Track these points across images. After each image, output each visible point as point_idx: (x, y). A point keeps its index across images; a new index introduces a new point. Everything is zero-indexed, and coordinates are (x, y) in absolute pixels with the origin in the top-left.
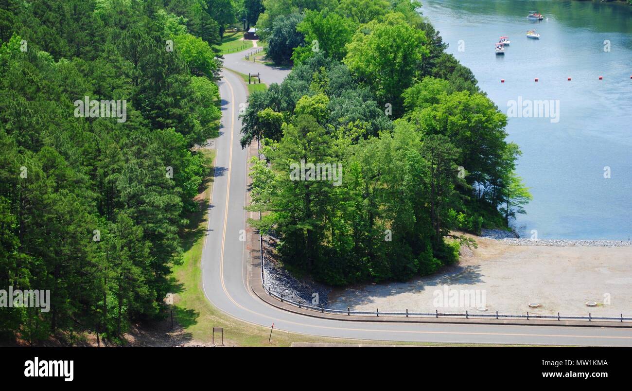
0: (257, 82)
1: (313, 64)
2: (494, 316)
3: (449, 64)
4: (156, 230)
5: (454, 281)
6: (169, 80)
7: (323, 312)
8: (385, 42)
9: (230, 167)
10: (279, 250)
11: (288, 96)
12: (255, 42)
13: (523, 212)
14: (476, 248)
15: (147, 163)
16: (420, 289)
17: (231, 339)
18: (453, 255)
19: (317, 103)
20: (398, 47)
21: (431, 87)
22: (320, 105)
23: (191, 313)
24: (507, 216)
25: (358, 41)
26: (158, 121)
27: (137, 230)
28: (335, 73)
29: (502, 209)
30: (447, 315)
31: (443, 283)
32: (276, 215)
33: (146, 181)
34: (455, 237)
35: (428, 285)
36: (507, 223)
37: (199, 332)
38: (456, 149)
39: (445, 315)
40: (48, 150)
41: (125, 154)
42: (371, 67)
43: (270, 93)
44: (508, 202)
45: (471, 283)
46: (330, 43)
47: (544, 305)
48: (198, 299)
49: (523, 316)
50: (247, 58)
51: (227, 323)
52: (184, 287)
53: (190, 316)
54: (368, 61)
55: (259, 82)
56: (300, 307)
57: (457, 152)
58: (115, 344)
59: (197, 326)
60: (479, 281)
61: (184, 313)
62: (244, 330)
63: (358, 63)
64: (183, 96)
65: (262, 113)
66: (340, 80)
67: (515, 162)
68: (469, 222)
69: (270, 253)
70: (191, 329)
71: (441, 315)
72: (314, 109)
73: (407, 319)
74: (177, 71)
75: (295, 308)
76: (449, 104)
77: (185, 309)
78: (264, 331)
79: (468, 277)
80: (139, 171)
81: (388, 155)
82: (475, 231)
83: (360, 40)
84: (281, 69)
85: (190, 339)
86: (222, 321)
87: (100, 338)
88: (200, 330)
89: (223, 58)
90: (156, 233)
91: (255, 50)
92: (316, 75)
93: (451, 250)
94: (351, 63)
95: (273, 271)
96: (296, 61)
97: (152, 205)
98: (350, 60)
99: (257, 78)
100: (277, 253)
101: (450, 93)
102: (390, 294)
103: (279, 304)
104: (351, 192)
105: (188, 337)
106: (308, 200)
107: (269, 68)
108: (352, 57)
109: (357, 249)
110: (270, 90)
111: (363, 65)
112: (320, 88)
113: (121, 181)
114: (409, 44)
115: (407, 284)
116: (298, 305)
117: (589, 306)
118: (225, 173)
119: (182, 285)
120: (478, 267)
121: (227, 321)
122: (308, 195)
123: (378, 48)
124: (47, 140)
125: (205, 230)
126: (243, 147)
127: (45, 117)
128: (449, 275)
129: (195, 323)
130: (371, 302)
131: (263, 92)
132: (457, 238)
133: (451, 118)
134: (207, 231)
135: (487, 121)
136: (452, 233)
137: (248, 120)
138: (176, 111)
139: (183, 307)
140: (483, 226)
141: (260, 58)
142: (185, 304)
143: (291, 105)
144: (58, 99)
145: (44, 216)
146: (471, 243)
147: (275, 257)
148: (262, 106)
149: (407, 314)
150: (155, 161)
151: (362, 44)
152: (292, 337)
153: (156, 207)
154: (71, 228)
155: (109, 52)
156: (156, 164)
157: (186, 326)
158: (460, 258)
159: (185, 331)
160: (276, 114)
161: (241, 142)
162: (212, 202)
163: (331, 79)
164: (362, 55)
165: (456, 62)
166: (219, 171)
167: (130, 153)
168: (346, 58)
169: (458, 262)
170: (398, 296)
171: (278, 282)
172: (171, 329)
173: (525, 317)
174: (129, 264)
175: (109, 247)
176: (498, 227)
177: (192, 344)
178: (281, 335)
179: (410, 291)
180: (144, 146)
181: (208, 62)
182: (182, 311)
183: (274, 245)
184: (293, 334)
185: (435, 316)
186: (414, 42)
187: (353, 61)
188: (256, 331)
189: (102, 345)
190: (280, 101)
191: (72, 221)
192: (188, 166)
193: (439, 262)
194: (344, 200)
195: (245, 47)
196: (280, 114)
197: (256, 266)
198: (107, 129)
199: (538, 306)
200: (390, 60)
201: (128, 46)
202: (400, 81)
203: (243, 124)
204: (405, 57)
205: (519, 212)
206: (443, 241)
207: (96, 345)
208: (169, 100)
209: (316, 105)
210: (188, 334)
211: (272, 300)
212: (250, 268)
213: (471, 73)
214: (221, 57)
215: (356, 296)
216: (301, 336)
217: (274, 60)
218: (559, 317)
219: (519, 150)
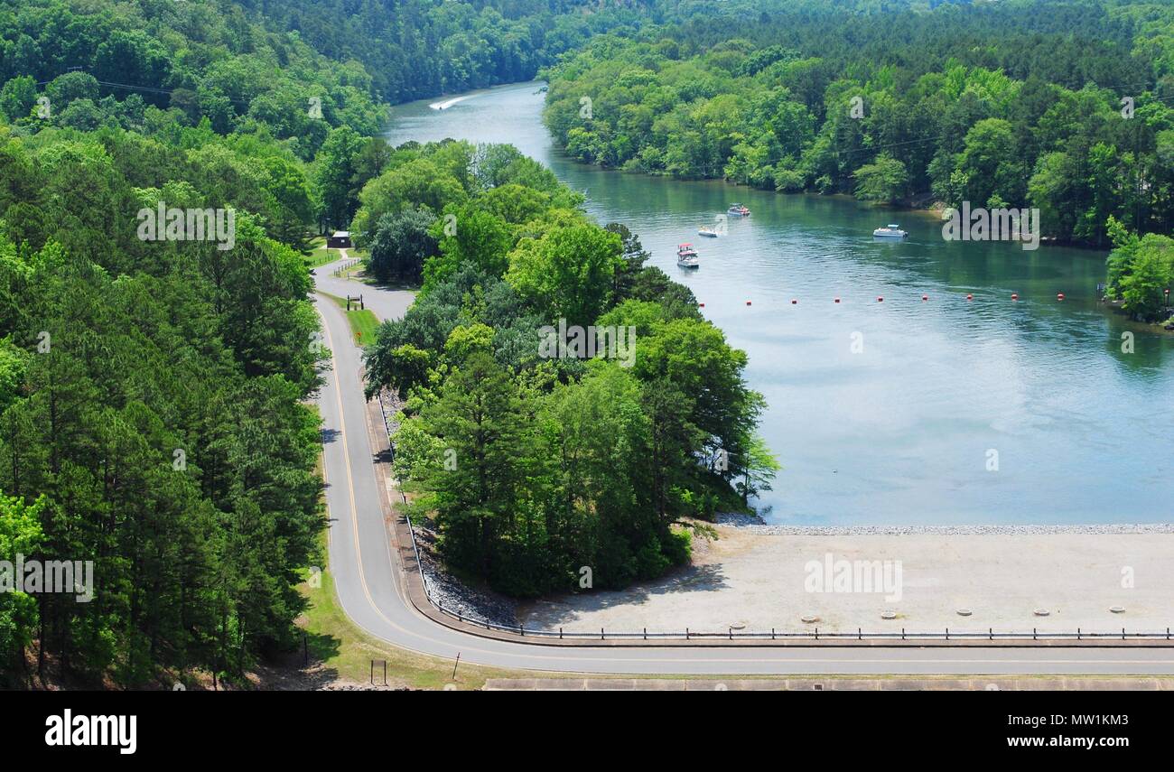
0: (359, 309)
1: (460, 282)
2: (770, 635)
3: (655, 281)
4: (288, 521)
5: (687, 587)
6: (268, 305)
7: (522, 635)
8: (567, 251)
9: (343, 430)
10: (440, 548)
11: (433, 326)
12: (342, 251)
13: (768, 488)
14: (716, 539)
15: (267, 423)
16: (642, 599)
17: (396, 677)
18: (684, 549)
19: (476, 336)
20: (584, 257)
21: (638, 313)
22: (483, 340)
23: (328, 640)
24: (745, 494)
25: (524, 248)
26: (255, 364)
27: (266, 521)
28: (495, 294)
29: (740, 485)
30: (702, 635)
31: (673, 591)
32: (434, 497)
33: (272, 450)
34: (686, 525)
35: (653, 593)
36: (746, 502)
37: (347, 667)
38: (687, 401)
39: (699, 635)
40: (138, 406)
41: (234, 411)
42: (546, 284)
43: (409, 323)
44: (746, 474)
45: (713, 589)
46: (477, 251)
47: (823, 619)
48: (337, 619)
49: (810, 635)
50: (337, 274)
51: (387, 653)
52: (310, 603)
53: (328, 645)
54: (541, 278)
55: (362, 308)
56: (488, 628)
57: (689, 404)
58: (237, 685)
59: (340, 657)
60: (723, 586)
61: (318, 640)
62: (413, 663)
63: (526, 279)
64: (287, 328)
65: (400, 350)
66: (501, 305)
67: (758, 418)
68: (699, 503)
69: (426, 550)
70: (332, 663)
71: (694, 635)
72: (473, 345)
73: (645, 642)
74: (277, 290)
75: (482, 630)
76: (668, 337)
77: (319, 634)
78: (443, 663)
79: (707, 580)
80: (262, 435)
81: (594, 409)
82: (707, 517)
83: (528, 247)
84: (389, 290)
85: (335, 678)
86: (378, 651)
87: (218, 678)
88: (348, 664)
89: (314, 274)
90: (289, 525)
91: (347, 263)
92: (466, 296)
93: (682, 542)
94: (515, 279)
95: (436, 577)
96: (427, 277)
97: (281, 484)
98: (514, 276)
99: (359, 303)
100: (436, 552)
101: (667, 321)
102: (601, 607)
103: (457, 625)
104: (546, 463)
105: (332, 675)
106: (483, 477)
107: (371, 289)
108: (515, 271)
109: (552, 544)
110: (407, 318)
111: (533, 282)
112: (473, 315)
113: (235, 451)
114: (600, 253)
115: (623, 593)
116: (484, 625)
117: (886, 618)
118: (337, 437)
119: (307, 599)
120: (719, 566)
121: (385, 650)
122: (483, 468)
123: (556, 259)
124: (131, 392)
125: (325, 520)
126: (367, 400)
127: (125, 358)
128: (680, 579)
129: (336, 654)
130: (576, 619)
131: (396, 321)
132: (690, 525)
133: (672, 357)
134: (329, 521)
135: (722, 360)
136: (682, 520)
137: (374, 361)
138: (279, 349)
139: (315, 632)
140: (717, 510)
141: (355, 273)
142: (319, 628)
143: (440, 339)
144: (128, 332)
145: (147, 503)
146: (708, 532)
147: (434, 556)
148: (396, 342)
149: (645, 635)
150: (278, 421)
151: (531, 253)
152: (487, 673)
153: (286, 487)
154: (184, 518)
155: (182, 265)
156: (279, 425)
157: (325, 659)
158: (693, 554)
159: (324, 666)
160: (418, 352)
161: (366, 393)
162: (326, 480)
163: (488, 304)
164: (532, 268)
165: (665, 278)
166: (329, 436)
167: (243, 409)
168: (508, 273)
169: (690, 560)
170: (613, 609)
171: (446, 594)
172: (306, 665)
173: (813, 635)
174: (260, 570)
175: (232, 545)
176: (736, 509)
177: (340, 685)
178: (469, 668)
179: (629, 601)
180: (263, 400)
181: (301, 279)
182: (314, 638)
183: (430, 539)
184: (486, 668)
185: (685, 637)
186: (606, 250)
187: (520, 277)
188: (432, 665)
189: (220, 688)
190: (422, 334)
191: (183, 507)
192: (302, 427)
193: (667, 560)
194: (534, 474)
195: (330, 259)
196: (424, 353)
197: (411, 571)
198: (197, 375)
199: (815, 621)
200: (572, 275)
201: (209, 256)
202: (585, 304)
203: (367, 367)
204: (593, 271)
205: (761, 488)
206: (669, 531)
207: (212, 689)
208: (269, 333)
209: (476, 340)
210: (332, 670)
211: (445, 619)
212: (403, 574)
213: (690, 293)
214: (311, 272)
215: (552, 611)
216: (498, 669)
217: (376, 277)
218: (860, 635)
219: (763, 401)
